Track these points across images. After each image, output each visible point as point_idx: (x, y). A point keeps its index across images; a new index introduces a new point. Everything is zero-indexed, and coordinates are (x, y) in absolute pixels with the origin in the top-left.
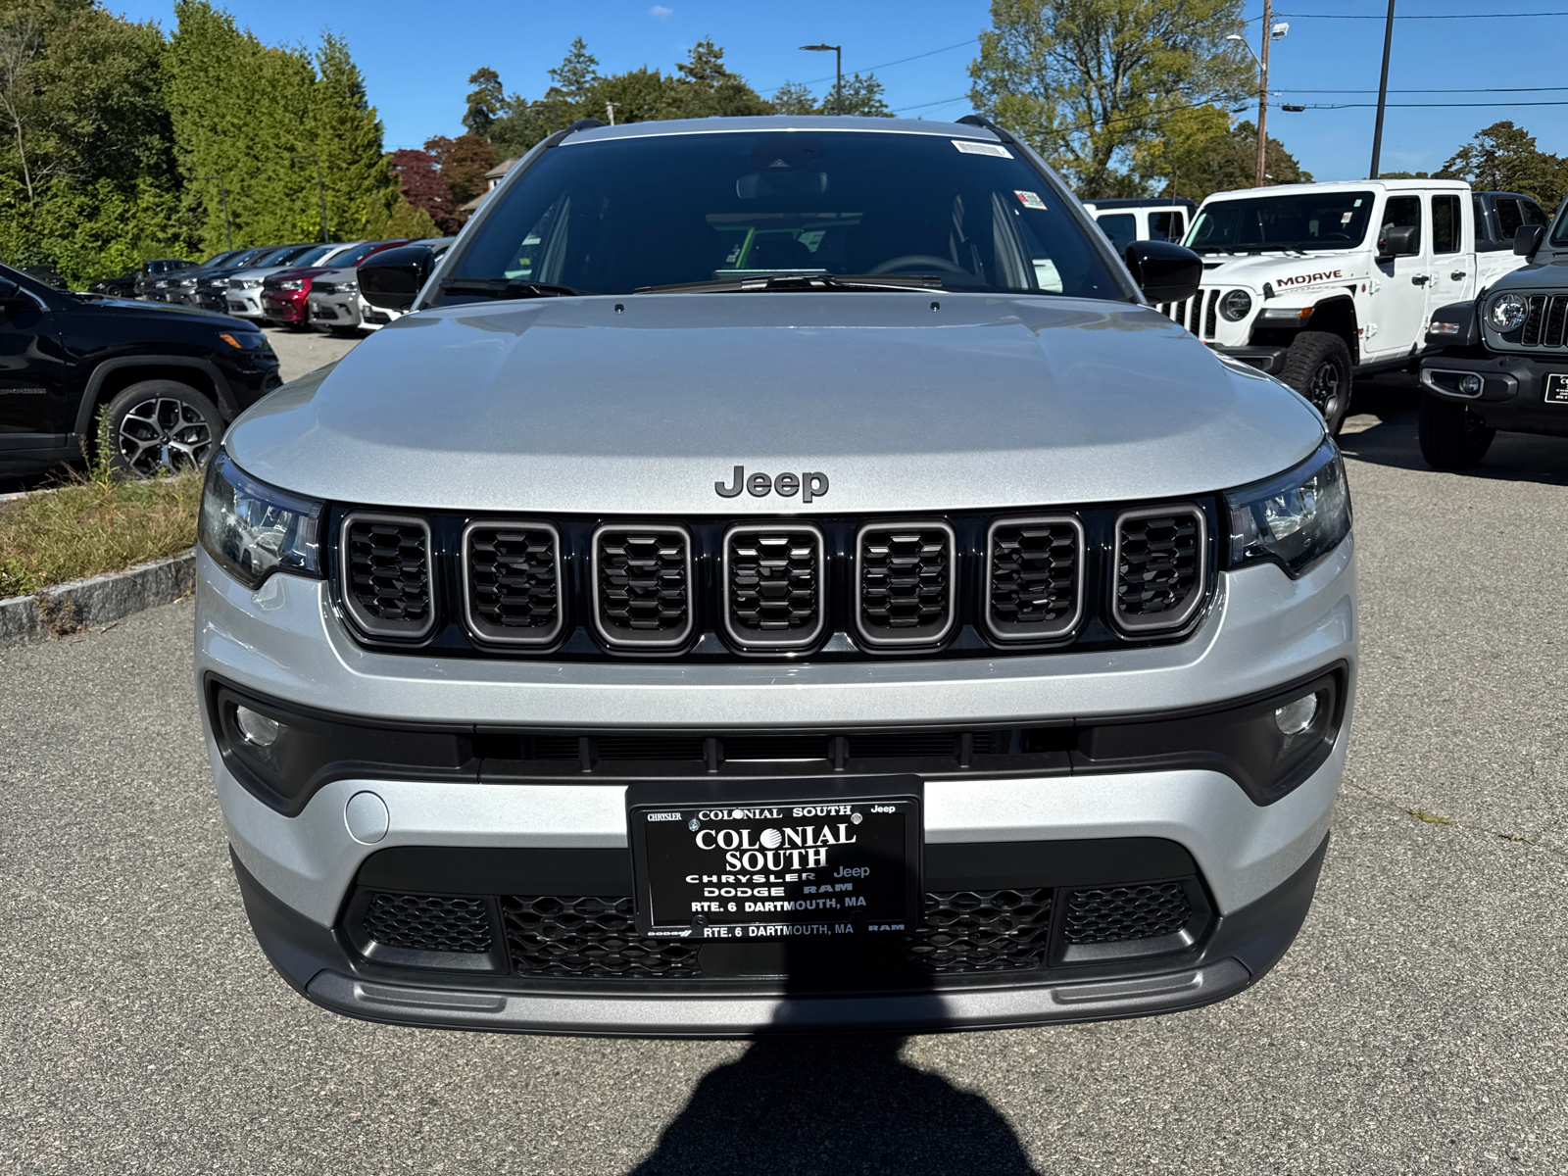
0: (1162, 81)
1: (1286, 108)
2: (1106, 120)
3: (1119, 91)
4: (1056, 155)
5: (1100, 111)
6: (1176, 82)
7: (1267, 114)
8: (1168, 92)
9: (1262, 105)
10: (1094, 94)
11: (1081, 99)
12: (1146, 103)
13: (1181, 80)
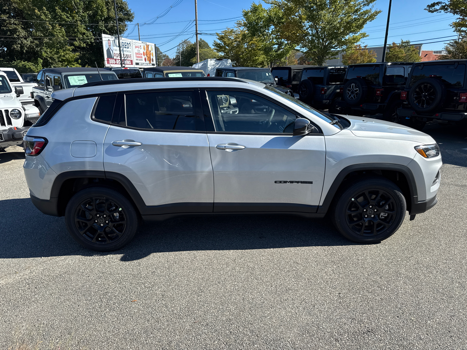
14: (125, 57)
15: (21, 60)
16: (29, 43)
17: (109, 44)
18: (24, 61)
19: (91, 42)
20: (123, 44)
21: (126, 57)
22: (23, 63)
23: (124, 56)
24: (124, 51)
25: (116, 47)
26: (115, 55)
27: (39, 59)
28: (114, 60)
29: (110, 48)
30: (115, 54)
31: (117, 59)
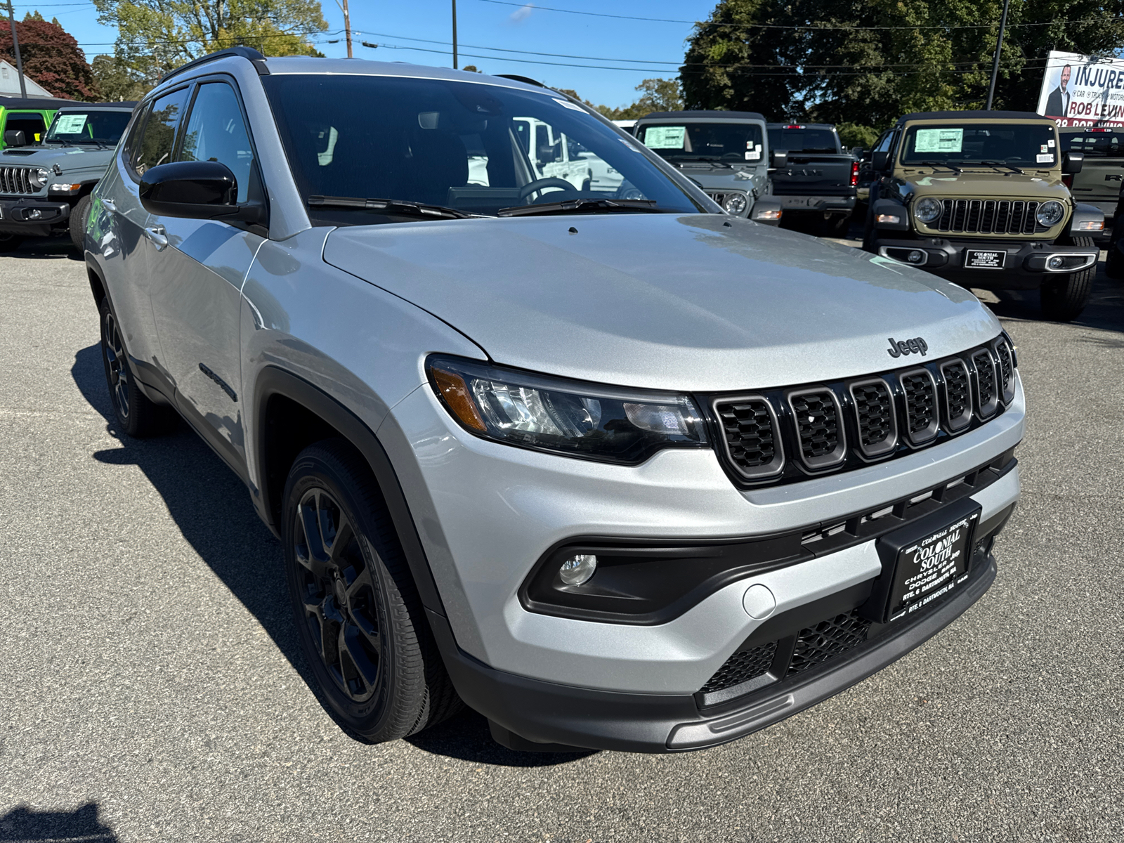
0: (254, 10)
1: (365, 44)
2: (216, 35)
3: (221, 13)
4: (177, 57)
5: (209, 25)
6: (264, 12)
7: (352, 47)
8: (260, 19)
9: (348, 40)
10: (202, 12)
11: (192, 16)
12: (244, 26)
13: (268, 11)
14: (1106, 113)
15: (852, 123)
16: (883, 82)
17: (1064, 78)
18: (857, 125)
19: (1011, 74)
20: (1112, 77)
21: (1109, 114)
22: (854, 127)
23: (1103, 110)
24: (1109, 97)
25: (1086, 84)
26: (1074, 108)
27: (893, 120)
28: (1066, 121)
29: (1064, 89)
30: (1074, 105)
31: (1076, 119)
